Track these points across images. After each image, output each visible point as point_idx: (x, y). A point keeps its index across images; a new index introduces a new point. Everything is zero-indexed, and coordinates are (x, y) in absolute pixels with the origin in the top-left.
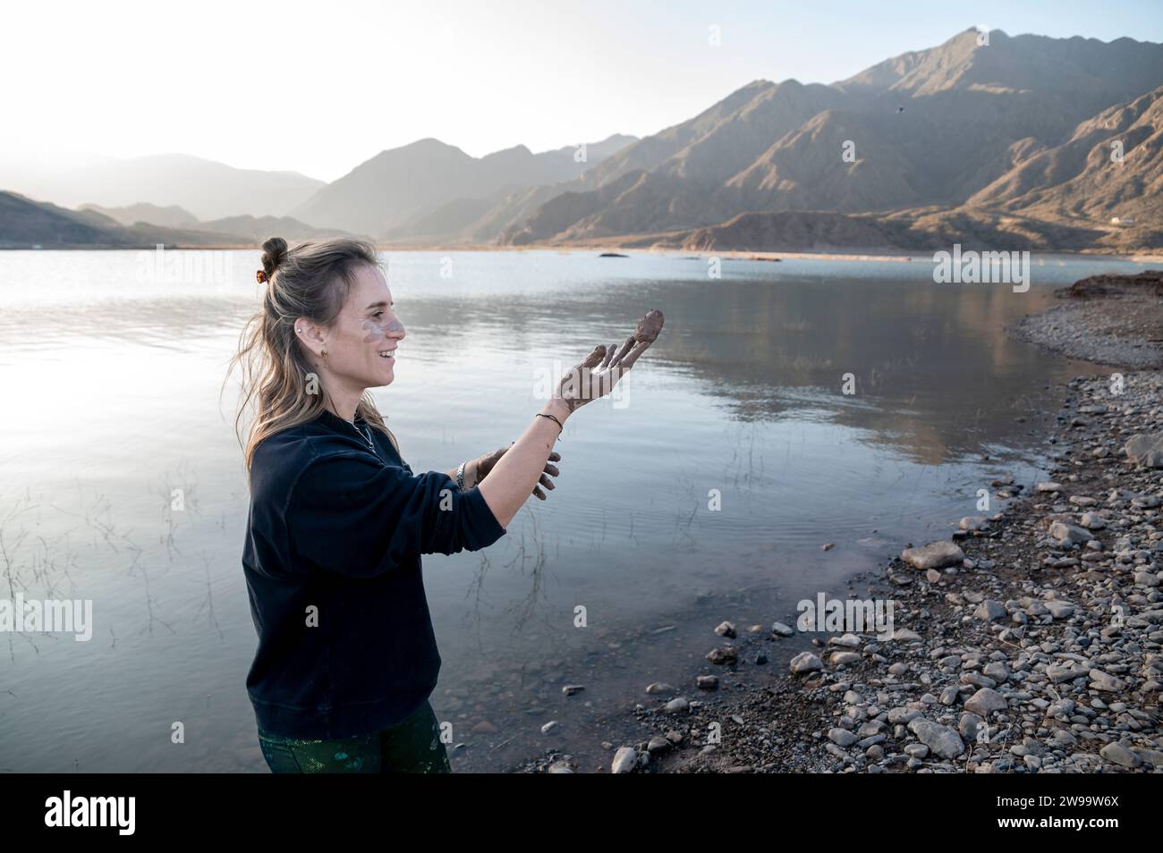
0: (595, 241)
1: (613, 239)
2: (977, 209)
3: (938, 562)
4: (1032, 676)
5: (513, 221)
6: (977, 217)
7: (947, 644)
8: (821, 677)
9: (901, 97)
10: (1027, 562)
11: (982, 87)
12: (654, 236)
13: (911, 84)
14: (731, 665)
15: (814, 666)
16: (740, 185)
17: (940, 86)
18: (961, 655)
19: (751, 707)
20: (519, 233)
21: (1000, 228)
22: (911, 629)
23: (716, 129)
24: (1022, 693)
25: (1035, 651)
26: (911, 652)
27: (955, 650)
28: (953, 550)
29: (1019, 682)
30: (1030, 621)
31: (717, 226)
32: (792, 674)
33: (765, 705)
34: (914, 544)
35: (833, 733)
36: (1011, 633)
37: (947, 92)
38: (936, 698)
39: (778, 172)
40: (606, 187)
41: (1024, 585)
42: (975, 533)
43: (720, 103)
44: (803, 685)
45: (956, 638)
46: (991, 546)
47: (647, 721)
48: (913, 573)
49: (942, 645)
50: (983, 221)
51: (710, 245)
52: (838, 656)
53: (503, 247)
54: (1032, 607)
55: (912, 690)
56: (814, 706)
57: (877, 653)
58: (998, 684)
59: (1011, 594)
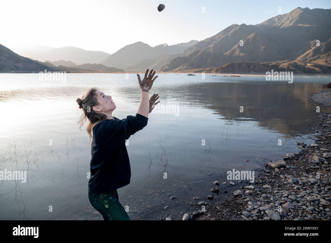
0: (186, 71)
1: (191, 70)
2: (300, 61)
3: (279, 166)
4: (302, 200)
5: (163, 65)
6: (299, 64)
7: (279, 190)
8: (242, 197)
9: (276, 28)
10: (305, 167)
11: (302, 25)
12: (203, 69)
13: (280, 24)
14: (217, 193)
15: (240, 194)
16: (228, 54)
17: (288, 25)
18: (282, 193)
19: (222, 204)
20: (165, 68)
21: (306, 67)
22: (269, 185)
23: (221, 38)
24: (299, 204)
25: (305, 193)
26: (268, 191)
27: (281, 191)
28: (283, 163)
29: (299, 201)
30: (304, 184)
31: (221, 66)
32: (234, 196)
33: (226, 204)
34: (272, 161)
35: (243, 213)
36: (298, 187)
37: (291, 26)
38: (274, 204)
39: (239, 51)
40: (190, 55)
41: (304, 174)
42: (291, 158)
43: (223, 31)
44: (237, 199)
45: (282, 188)
46: (295, 162)
47: (193, 207)
48: (271, 169)
49: (278, 190)
50: (301, 64)
51: (219, 72)
52: (247, 192)
53: (160, 72)
54: (305, 180)
55: (268, 202)
56: (239, 205)
57: (258, 191)
58: (292, 201)
59: (300, 176)
